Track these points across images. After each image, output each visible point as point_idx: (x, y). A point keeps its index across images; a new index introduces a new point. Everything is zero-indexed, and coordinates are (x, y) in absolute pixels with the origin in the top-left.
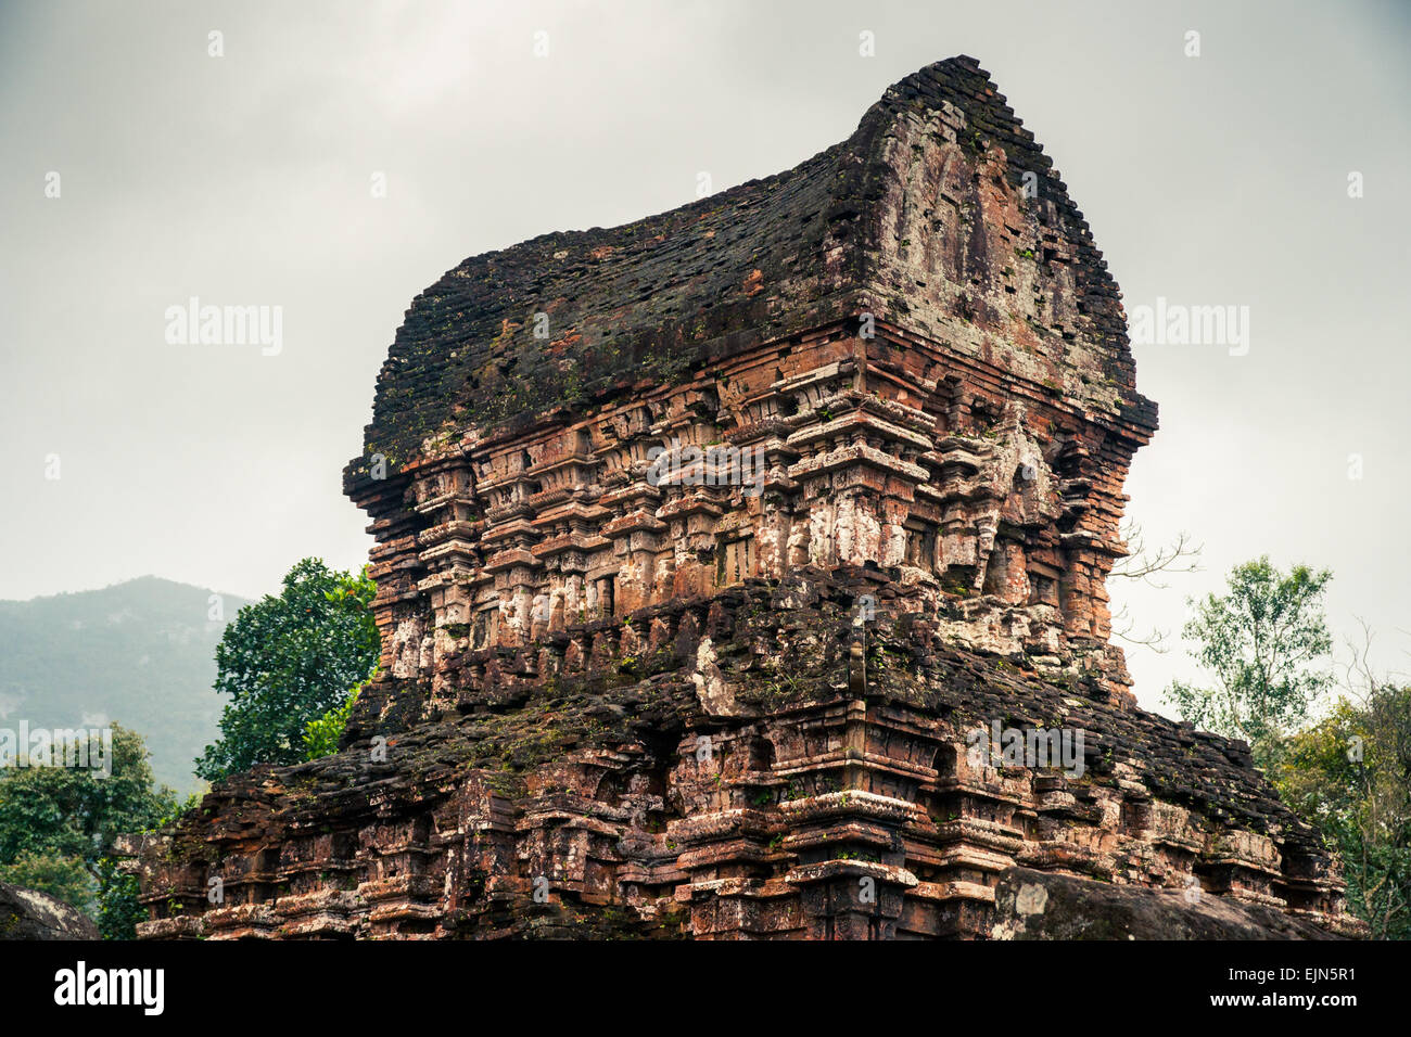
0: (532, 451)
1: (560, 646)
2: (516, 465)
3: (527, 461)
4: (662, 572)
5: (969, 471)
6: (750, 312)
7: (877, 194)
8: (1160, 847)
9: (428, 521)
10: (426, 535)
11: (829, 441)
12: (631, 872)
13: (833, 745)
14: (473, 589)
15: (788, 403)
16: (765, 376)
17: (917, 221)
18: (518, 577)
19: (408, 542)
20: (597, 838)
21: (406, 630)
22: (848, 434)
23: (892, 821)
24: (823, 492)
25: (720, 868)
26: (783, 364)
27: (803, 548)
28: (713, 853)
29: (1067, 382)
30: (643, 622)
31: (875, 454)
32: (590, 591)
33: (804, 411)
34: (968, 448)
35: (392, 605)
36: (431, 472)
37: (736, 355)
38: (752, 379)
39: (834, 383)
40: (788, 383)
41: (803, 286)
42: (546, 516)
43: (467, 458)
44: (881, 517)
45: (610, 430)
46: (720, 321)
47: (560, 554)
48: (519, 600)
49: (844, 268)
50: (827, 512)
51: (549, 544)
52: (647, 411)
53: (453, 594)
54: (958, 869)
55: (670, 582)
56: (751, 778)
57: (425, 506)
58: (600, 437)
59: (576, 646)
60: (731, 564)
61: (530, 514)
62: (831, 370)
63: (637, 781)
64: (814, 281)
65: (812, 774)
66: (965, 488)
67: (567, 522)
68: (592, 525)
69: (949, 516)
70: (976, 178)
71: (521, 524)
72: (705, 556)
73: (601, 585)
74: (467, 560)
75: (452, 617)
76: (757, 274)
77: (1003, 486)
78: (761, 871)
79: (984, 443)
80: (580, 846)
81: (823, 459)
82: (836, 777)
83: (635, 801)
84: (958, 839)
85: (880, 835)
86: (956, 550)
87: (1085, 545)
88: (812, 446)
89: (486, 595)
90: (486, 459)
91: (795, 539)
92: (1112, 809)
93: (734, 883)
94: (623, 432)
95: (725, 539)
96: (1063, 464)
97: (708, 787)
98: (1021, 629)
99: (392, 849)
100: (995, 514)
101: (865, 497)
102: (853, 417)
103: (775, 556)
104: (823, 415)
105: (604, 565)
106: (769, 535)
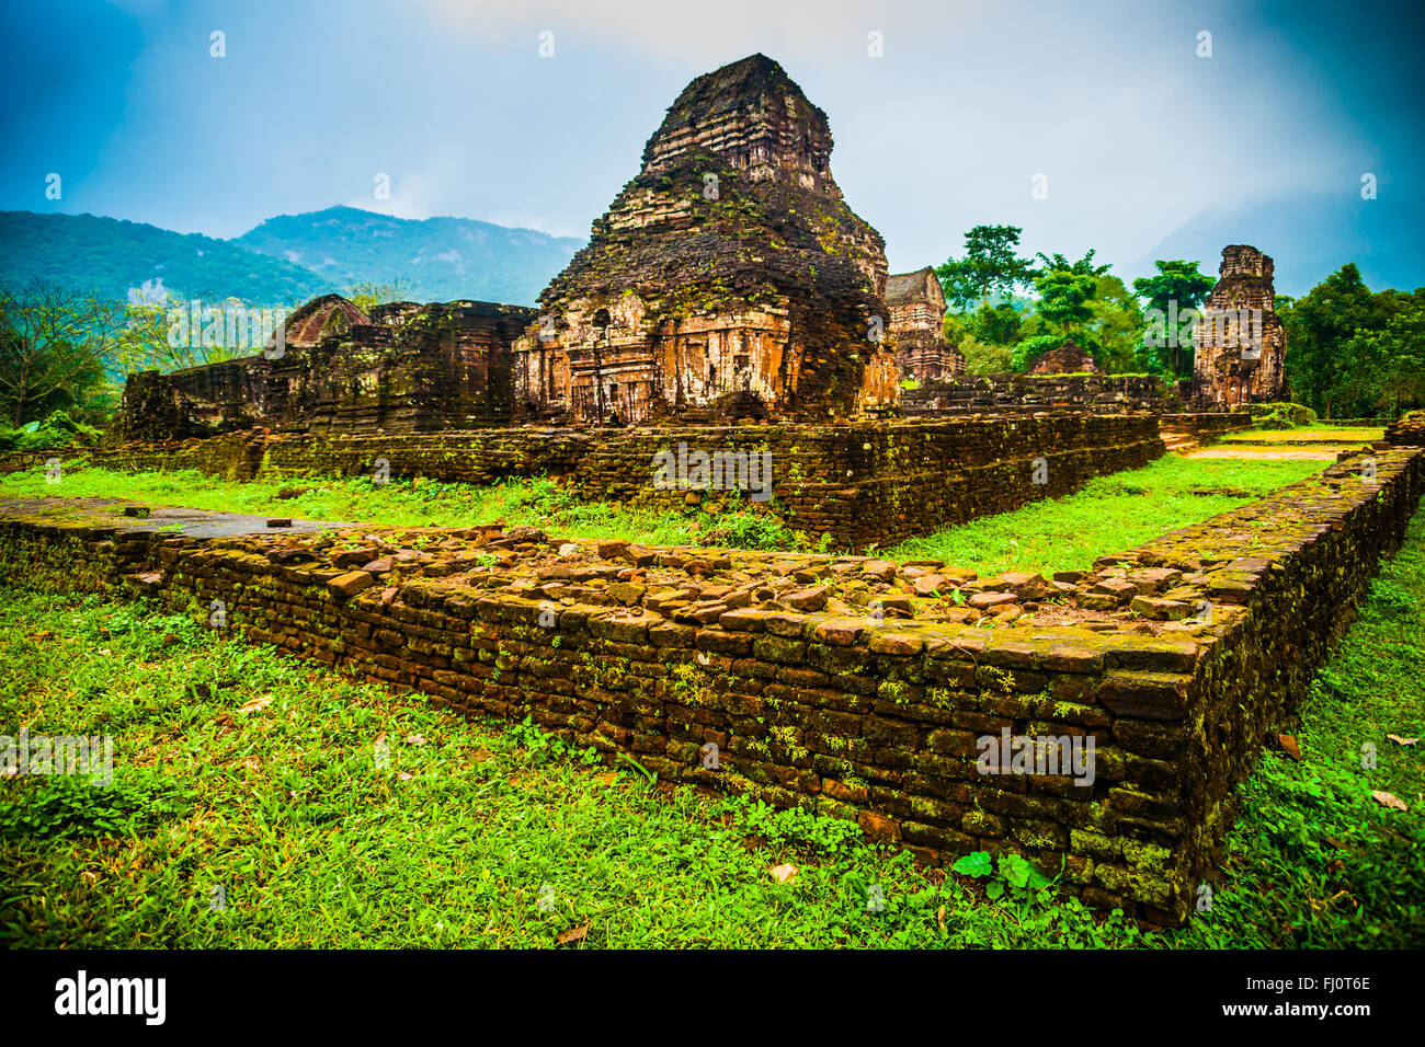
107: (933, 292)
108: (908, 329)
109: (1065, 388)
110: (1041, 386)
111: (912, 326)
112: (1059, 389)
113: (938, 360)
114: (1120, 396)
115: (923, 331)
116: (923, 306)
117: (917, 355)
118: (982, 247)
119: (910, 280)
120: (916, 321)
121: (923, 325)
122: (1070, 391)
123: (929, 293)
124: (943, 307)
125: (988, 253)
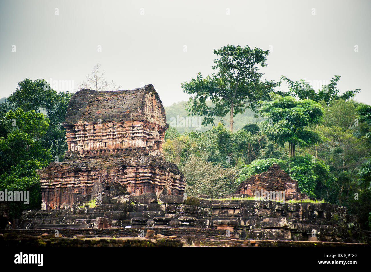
0: (95, 126)
1: (101, 151)
2: (92, 127)
3: (94, 127)
4: (115, 144)
5: (152, 135)
6: (128, 115)
7: (144, 105)
8: (171, 177)
9: (77, 132)
10: (76, 133)
11: (139, 133)
12: (120, 180)
13: (146, 169)
14: (84, 141)
15: (133, 127)
16: (130, 124)
17: (148, 107)
18: (92, 141)
19: (73, 133)
20: (118, 177)
21: (73, 145)
22: (141, 133)
23: (150, 177)
24: (138, 138)
25: (131, 180)
26: (133, 123)
27: (135, 144)
28: (131, 179)
29: (161, 124)
30: (114, 150)
31: (145, 135)
32: (103, 144)
33: (135, 129)
34: (152, 132)
35: (70, 141)
36: (78, 126)
37: (127, 120)
38: (129, 124)
39: (140, 127)
40: (134, 125)
41: (136, 114)
42: (97, 134)
43: (85, 125)
44: (144, 141)
45: (107, 125)
46: (124, 116)
47: (99, 139)
48: (92, 143)
49: (141, 113)
50: (138, 140)
51: (97, 138)
52: (113, 124)
53: (81, 142)
54: (155, 181)
55: (116, 145)
56: (136, 172)
57: (76, 130)
58: (106, 126)
59: (103, 151)
60: (124, 144)
61: (94, 133)
62: (140, 125)
63: (121, 170)
64: (137, 114)
65: (143, 172)
66: (151, 137)
67: (100, 136)
68: (103, 136)
69: (149, 140)
70: (152, 100)
71: (93, 134)
72: (121, 143)
73: (104, 143)
74: (83, 137)
75: (81, 144)
76: (128, 111)
77: (155, 137)
78: (136, 181)
79: (153, 132)
80: (116, 178)
81: (138, 135)
82: (146, 173)
83: (121, 172)
84: (155, 178)
85: (150, 178)
86: (150, 144)
87: (161, 142)
88: (136, 133)
89: (86, 142)
90: (87, 125)
91: (133, 143)
92: (167, 174)
93: (134, 182)
94: (110, 126)
95: (123, 141)
96: (160, 132)
97: (130, 172)
98: (156, 153)
99: (84, 175)
100: (154, 140)
101: (143, 140)
102: (142, 131)
103: (131, 144)
104: (138, 130)
105: (105, 141)
106: (130, 141)
107: (152, 110)
108: (125, 145)
109: (237, 212)
110: (215, 208)
111: (129, 143)
112: (231, 212)
113: (151, 178)
114: (284, 222)
115: (139, 149)
116: (140, 124)
117: (131, 173)
118: (230, 66)
119: (129, 98)
120: (133, 138)
121: (140, 143)
122: (241, 214)
123: (147, 111)
124: (163, 125)
125: (235, 72)
